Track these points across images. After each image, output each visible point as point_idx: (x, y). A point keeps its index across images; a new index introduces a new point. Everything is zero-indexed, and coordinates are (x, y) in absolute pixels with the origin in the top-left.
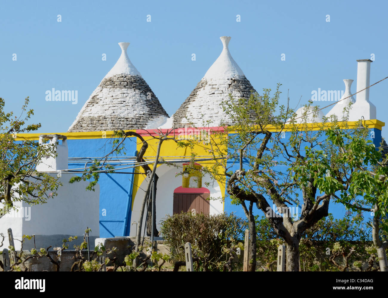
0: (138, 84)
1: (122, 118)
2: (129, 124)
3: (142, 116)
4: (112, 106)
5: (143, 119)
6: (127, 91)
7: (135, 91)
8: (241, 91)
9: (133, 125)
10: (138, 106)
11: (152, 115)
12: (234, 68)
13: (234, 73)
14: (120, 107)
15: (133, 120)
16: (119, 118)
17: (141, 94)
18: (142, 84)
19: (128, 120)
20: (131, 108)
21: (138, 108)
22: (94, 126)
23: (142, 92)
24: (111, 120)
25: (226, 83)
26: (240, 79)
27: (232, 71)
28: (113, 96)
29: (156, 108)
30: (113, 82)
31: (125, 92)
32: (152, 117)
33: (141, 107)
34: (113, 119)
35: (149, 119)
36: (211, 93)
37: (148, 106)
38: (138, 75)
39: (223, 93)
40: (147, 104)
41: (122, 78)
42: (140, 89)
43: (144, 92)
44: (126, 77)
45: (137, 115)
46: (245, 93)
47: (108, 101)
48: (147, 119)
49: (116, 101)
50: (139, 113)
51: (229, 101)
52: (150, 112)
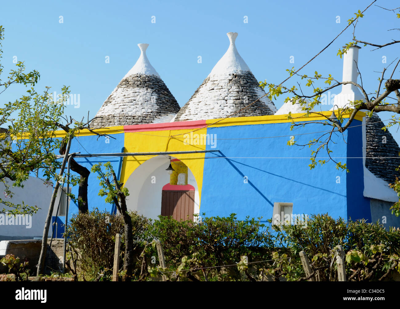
0: (151, 83)
1: (129, 116)
2: (134, 122)
3: (150, 114)
4: (123, 105)
5: (150, 117)
6: (139, 90)
7: (147, 90)
8: (240, 86)
9: (139, 122)
10: (147, 104)
11: (160, 112)
12: (238, 63)
13: (237, 68)
14: (129, 105)
15: (140, 118)
16: (126, 117)
17: (152, 93)
18: (156, 83)
19: (135, 118)
20: (140, 106)
21: (147, 106)
22: (103, 124)
23: (155, 91)
24: (119, 119)
25: (227, 79)
26: (242, 74)
27: (234, 66)
28: (125, 96)
29: (167, 106)
30: (128, 82)
31: (137, 91)
32: (160, 115)
33: (150, 106)
34: (120, 117)
35: (156, 117)
36: (211, 89)
37: (158, 105)
38: (154, 75)
39: (222, 88)
40: (157, 103)
41: (137, 78)
42: (152, 88)
43: (157, 91)
44: (140, 76)
45: (145, 113)
46: (245, 88)
47: (119, 100)
48: (154, 117)
49: (127, 100)
50: (147, 111)
51: (226, 96)
52: (159, 110)
